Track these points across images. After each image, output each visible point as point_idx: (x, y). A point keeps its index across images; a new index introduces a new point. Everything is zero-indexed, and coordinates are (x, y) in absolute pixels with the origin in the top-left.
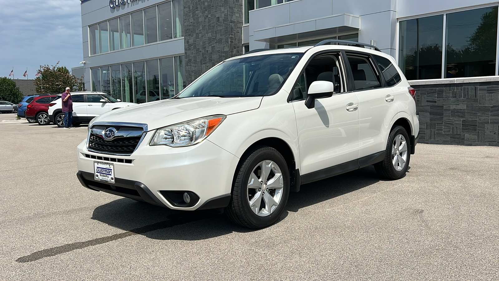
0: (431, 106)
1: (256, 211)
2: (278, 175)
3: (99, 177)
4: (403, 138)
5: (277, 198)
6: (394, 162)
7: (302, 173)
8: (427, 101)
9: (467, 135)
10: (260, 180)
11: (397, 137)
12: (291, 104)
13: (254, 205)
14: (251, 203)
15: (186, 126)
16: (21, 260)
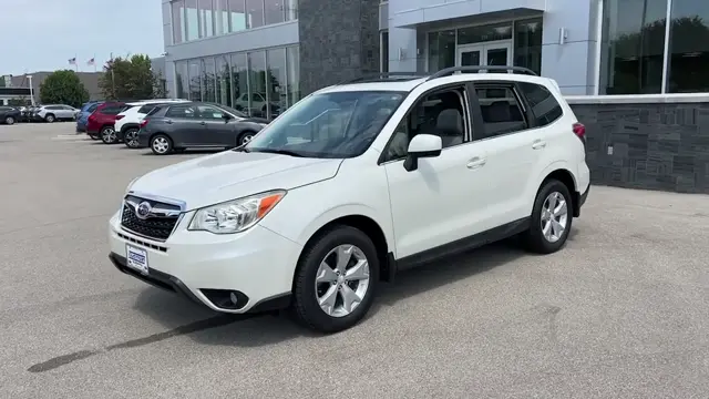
0: (630, 135)
1: (329, 311)
2: (362, 262)
3: (132, 264)
4: (561, 196)
5: (361, 292)
6: (544, 232)
7: (397, 256)
8: (626, 127)
9: (680, 178)
10: (336, 270)
11: (551, 195)
12: (382, 167)
13: (326, 303)
14: (321, 301)
15: (233, 207)
16: (35, 369)
